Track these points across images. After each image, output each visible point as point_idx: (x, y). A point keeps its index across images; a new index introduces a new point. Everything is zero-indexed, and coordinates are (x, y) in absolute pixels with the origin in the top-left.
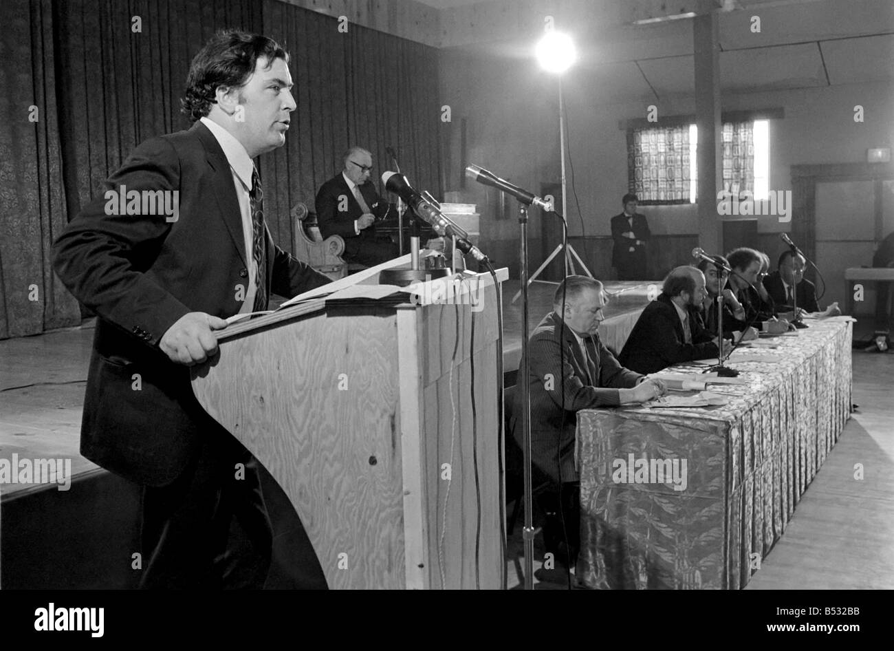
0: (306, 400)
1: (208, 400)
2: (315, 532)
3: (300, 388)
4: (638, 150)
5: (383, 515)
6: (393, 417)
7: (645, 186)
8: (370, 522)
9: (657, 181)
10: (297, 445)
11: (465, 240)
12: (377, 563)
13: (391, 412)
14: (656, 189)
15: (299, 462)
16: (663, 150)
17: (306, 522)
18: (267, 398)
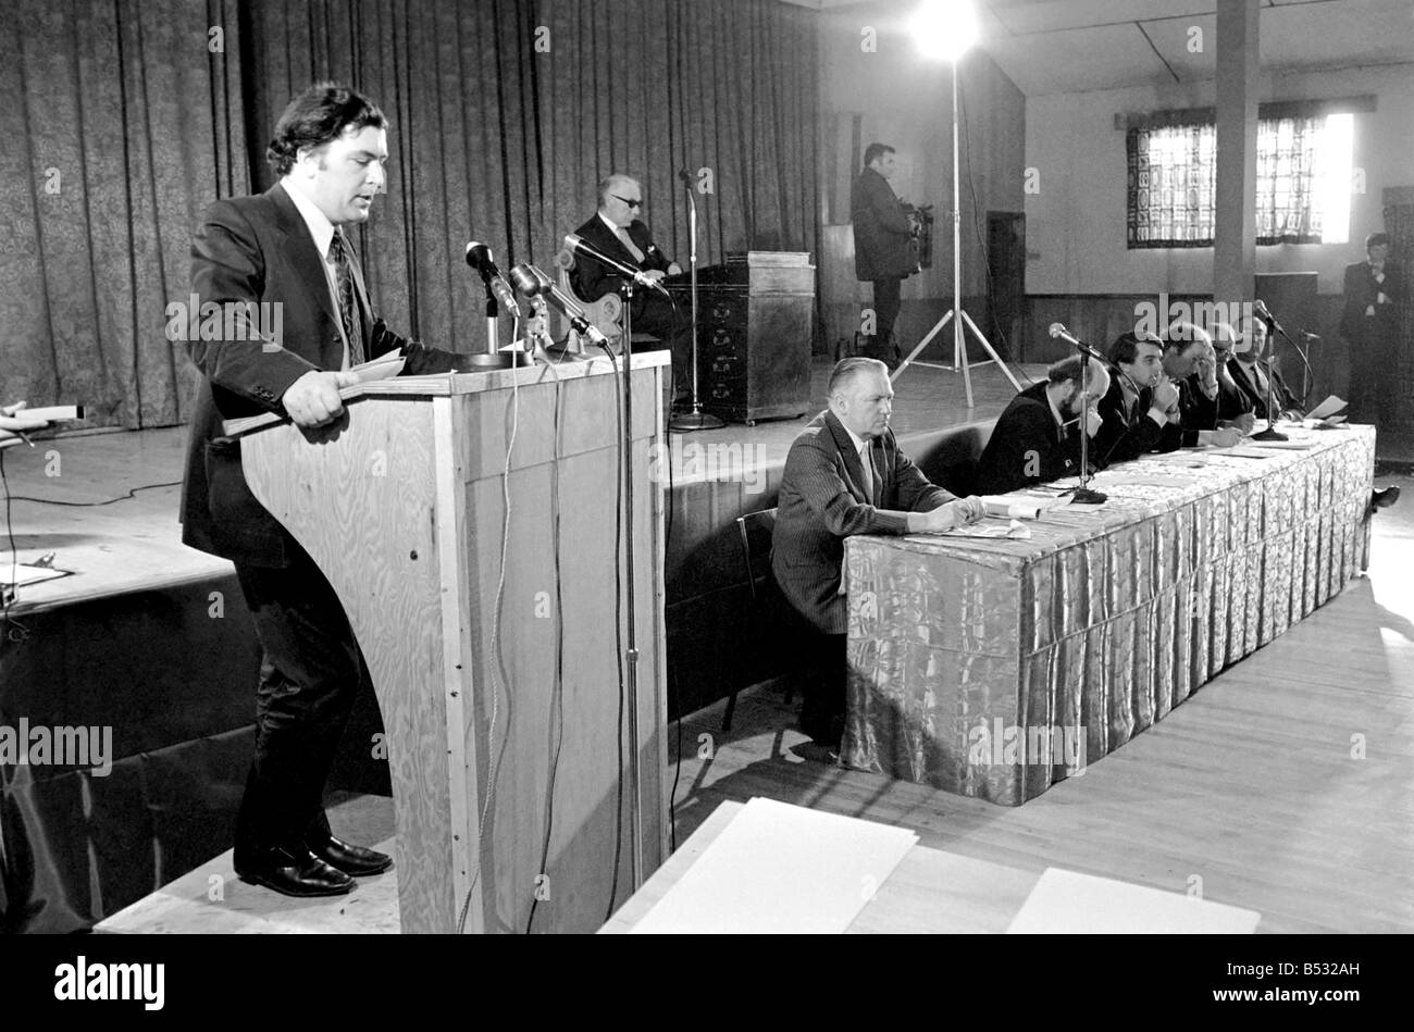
0: (350, 492)
1: (259, 485)
2: (361, 629)
3: (344, 478)
4: (1143, 161)
5: (424, 613)
6: (432, 510)
7: (1152, 218)
8: (413, 621)
9: (1172, 210)
10: (342, 537)
11: (581, 319)
12: (420, 664)
13: (430, 504)
14: (1169, 222)
15: (344, 554)
16: (1182, 162)
17: (352, 618)
18: (314, 485)
